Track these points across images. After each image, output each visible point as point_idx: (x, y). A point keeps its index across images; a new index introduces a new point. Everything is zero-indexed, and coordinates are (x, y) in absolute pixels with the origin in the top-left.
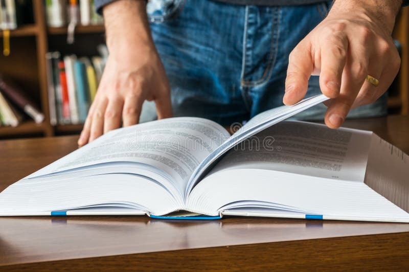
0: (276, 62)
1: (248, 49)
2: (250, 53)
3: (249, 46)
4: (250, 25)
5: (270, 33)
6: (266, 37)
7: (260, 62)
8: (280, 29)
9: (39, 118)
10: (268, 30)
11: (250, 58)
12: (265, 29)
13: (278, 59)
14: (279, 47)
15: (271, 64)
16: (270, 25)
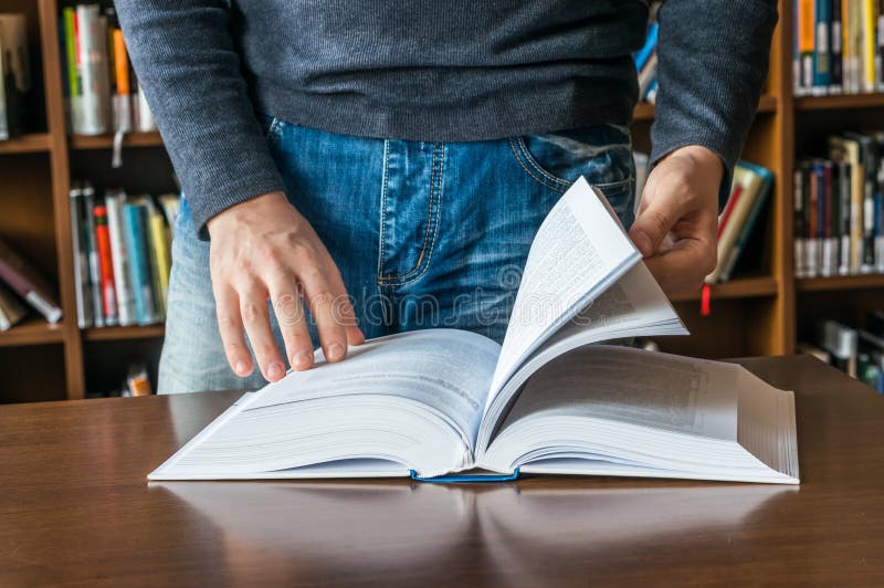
0: (439, 240)
1: (389, 215)
2: (392, 222)
3: (389, 209)
4: (392, 172)
5: (428, 186)
6: (421, 194)
7: (410, 239)
8: (445, 180)
9: (53, 315)
10: (424, 182)
11: (392, 232)
12: (419, 180)
13: (441, 232)
14: (443, 213)
15: (429, 243)
16: (426, 171)
